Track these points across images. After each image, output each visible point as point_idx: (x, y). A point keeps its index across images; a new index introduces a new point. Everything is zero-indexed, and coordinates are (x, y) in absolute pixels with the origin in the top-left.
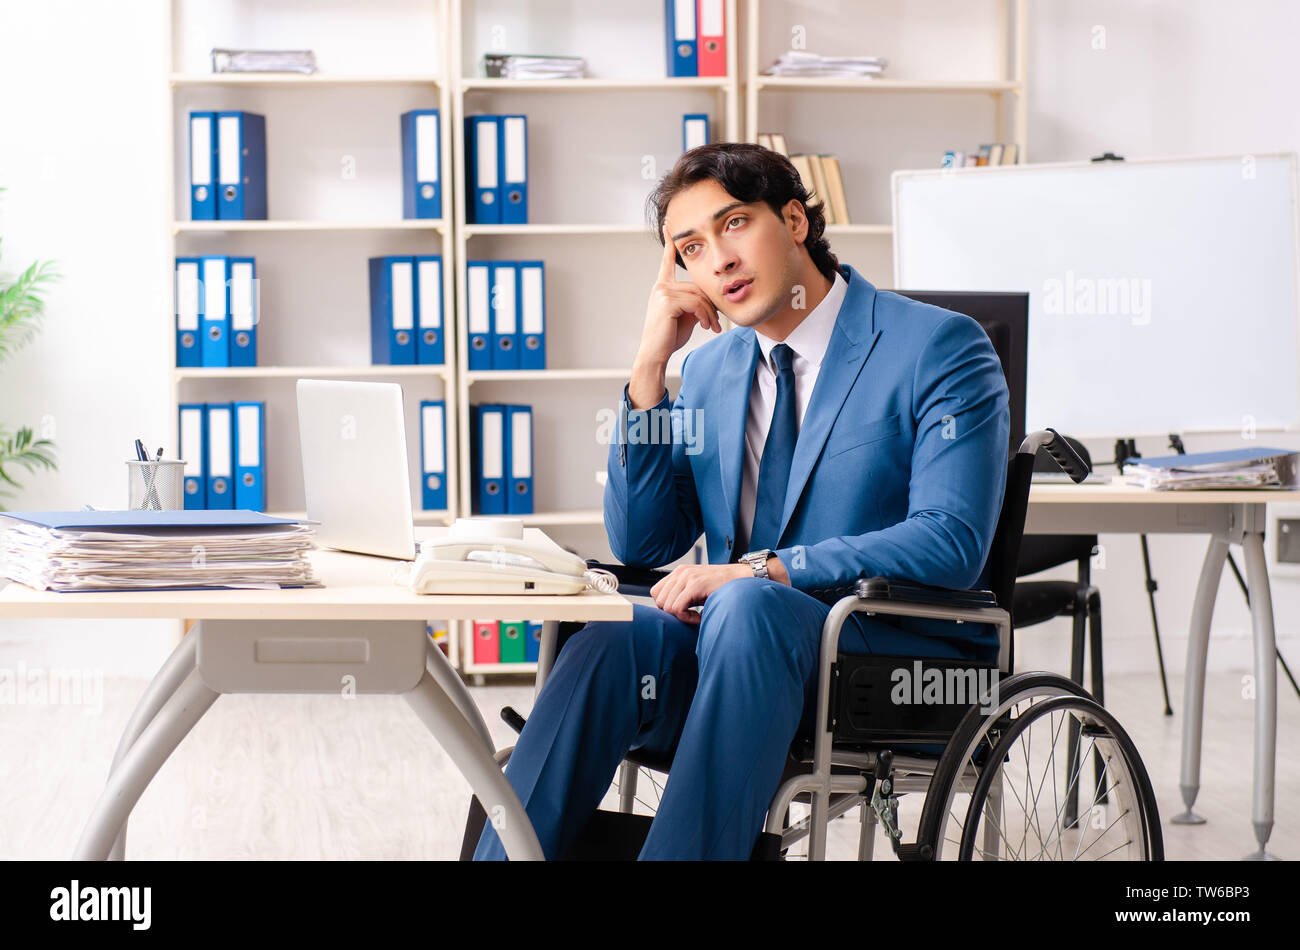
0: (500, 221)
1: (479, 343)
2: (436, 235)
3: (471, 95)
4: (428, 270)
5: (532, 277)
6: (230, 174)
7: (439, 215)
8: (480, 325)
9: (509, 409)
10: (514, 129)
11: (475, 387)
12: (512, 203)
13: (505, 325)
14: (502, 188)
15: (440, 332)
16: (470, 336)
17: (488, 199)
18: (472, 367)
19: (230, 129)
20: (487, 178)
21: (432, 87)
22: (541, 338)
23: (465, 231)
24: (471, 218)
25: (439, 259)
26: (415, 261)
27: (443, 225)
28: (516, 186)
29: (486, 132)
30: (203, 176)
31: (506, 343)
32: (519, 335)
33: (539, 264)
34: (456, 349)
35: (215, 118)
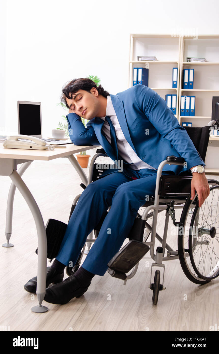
0: (188, 89)
1: (182, 111)
2: (176, 91)
3: (184, 65)
4: (174, 97)
5: (193, 99)
6: (140, 79)
7: (177, 87)
8: (183, 107)
9: (188, 123)
10: (191, 71)
11: (182, 119)
12: (191, 85)
13: (188, 108)
14: (189, 82)
15: (176, 108)
16: (181, 110)
17: (186, 84)
18: (181, 115)
19: (140, 71)
20: (186, 80)
21: (177, 63)
22: (194, 110)
23: (181, 90)
24: (183, 88)
25: (176, 95)
26: (172, 96)
27: (177, 89)
28: (191, 82)
29: (186, 72)
30: (135, 79)
31: (187, 111)
32: (185, 109)
33: (195, 97)
34: (178, 112)
35: (138, 69)
